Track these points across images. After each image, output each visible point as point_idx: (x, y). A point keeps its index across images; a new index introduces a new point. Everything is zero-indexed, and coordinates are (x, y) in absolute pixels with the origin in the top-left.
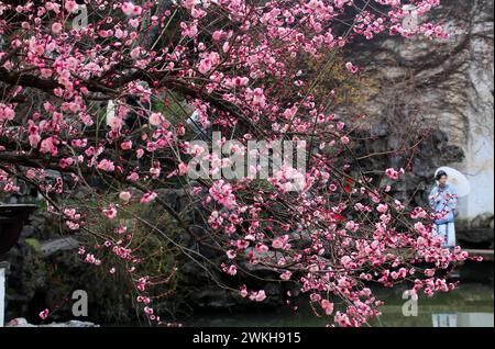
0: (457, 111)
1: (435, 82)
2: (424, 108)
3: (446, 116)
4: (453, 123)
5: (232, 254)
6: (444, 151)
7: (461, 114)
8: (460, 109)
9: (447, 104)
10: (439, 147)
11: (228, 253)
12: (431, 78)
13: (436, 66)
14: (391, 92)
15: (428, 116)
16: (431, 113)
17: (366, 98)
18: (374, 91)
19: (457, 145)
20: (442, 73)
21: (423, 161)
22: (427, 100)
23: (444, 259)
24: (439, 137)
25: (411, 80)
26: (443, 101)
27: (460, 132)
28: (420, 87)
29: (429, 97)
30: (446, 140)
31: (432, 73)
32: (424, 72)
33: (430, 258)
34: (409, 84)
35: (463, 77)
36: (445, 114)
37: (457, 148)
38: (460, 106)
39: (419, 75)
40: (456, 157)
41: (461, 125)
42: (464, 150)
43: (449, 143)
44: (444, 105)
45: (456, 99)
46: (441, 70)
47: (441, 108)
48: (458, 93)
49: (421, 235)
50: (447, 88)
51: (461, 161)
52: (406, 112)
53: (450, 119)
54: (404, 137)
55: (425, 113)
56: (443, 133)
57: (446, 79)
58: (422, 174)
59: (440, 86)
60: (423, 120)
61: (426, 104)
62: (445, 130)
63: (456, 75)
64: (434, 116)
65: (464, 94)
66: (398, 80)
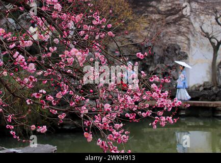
0: (185, 35)
1: (175, 21)
2: (170, 34)
3: (180, 38)
4: (183, 41)
5: (30, 101)
6: (179, 54)
7: (187, 37)
8: (186, 35)
9: (180, 32)
10: (177, 52)
11: (27, 101)
12: (173, 20)
13: (175, 14)
14: (154, 26)
15: (172, 38)
16: (173, 36)
17: (143, 28)
18: (146, 25)
19: (185, 51)
20: (178, 18)
21: (169, 59)
22: (171, 30)
23: (169, 106)
24: (177, 48)
25: (164, 21)
26: (178, 30)
27: (186, 45)
28: (168, 24)
29: (172, 29)
30: (180, 49)
31: (174, 17)
32: (170, 17)
33: (161, 105)
34: (163, 22)
35: (187, 20)
36: (180, 37)
37: (185, 53)
38: (186, 33)
39: (168, 18)
40: (185, 57)
41: (187, 42)
42: (188, 53)
43: (181, 51)
44: (179, 33)
45: (184, 30)
46: (177, 16)
47: (177, 34)
48: (185, 27)
49: (155, 91)
50: (180, 25)
51: (186, 59)
52: (161, 35)
53: (182, 39)
54: (161, 47)
55: (170, 36)
56: (178, 46)
57: (180, 20)
58: (169, 65)
59: (177, 24)
60: (170, 39)
61: (171, 32)
62: (179, 44)
63: (185, 19)
64: (174, 38)
65: (188, 28)
66: (158, 20)
